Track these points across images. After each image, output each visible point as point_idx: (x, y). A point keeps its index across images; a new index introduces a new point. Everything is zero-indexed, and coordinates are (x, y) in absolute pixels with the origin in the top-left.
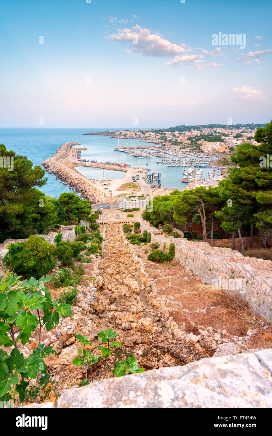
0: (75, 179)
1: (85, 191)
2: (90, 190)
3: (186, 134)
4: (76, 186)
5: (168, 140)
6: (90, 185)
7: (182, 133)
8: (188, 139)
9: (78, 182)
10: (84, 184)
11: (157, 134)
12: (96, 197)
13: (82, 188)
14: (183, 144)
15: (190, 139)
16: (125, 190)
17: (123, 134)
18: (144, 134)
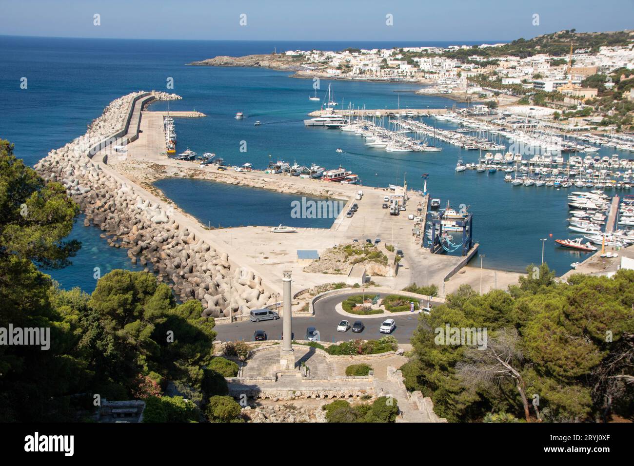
0: (154, 225)
1: (187, 269)
2: (210, 266)
3: (578, 66)
4: (156, 250)
5: (508, 87)
6: (208, 249)
7: (563, 62)
8: (584, 84)
9: (165, 235)
10: (186, 243)
11: (464, 66)
12: (227, 295)
13: (177, 261)
14: (567, 100)
15: (595, 81)
16: (338, 271)
17: (336, 63)
18: (416, 65)
